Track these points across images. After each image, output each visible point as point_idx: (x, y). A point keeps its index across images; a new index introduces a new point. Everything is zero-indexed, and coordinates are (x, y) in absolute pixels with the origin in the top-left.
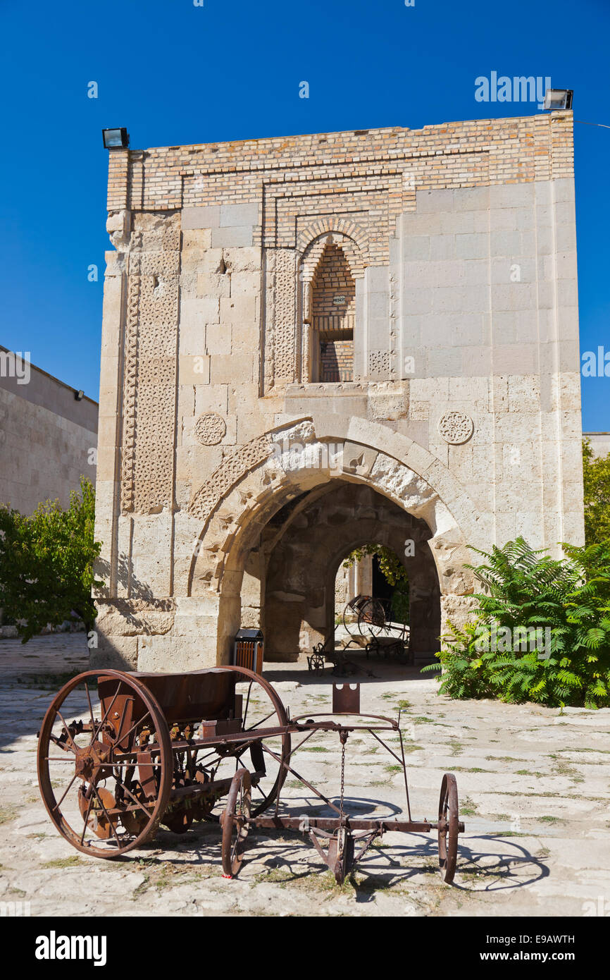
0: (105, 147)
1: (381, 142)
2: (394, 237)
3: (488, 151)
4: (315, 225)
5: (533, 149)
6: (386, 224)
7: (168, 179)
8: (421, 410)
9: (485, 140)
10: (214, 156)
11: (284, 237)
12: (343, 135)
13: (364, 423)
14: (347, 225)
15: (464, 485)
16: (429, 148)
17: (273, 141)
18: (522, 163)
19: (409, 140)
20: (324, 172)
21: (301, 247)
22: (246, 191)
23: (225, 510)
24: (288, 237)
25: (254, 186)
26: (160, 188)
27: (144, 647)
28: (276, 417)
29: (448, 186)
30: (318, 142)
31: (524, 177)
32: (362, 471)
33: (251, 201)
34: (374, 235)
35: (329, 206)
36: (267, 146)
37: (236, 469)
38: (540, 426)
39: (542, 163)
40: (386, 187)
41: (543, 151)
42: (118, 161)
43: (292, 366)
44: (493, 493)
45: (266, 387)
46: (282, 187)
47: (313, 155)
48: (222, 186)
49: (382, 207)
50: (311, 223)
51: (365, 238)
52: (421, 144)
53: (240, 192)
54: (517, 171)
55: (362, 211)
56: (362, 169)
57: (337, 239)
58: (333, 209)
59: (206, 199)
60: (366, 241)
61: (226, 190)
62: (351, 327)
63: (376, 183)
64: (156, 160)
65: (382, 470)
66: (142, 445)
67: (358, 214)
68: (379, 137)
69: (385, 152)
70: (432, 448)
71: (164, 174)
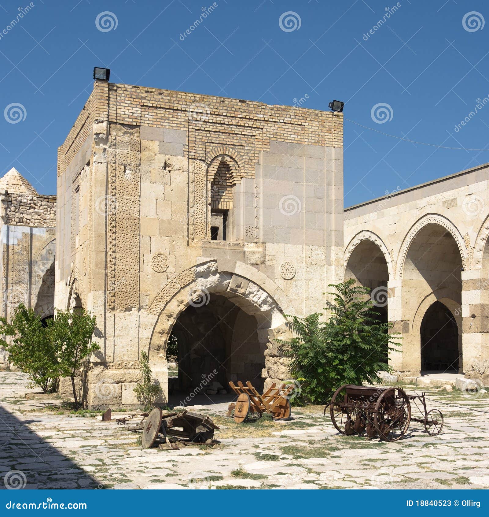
0: (94, 78)
1: (253, 109)
2: (258, 163)
3: (304, 125)
4: (216, 149)
5: (324, 129)
6: (253, 155)
7: (133, 106)
8: (271, 260)
9: (303, 119)
10: (160, 97)
11: (199, 154)
12: (233, 101)
13: (243, 265)
14: (233, 152)
15: (291, 301)
16: (276, 118)
17: (195, 96)
18: (319, 135)
19: (267, 111)
20: (222, 120)
21: (208, 161)
22: (179, 123)
23: (168, 310)
24: (202, 154)
25: (183, 120)
26: (127, 111)
27: (125, 390)
28: (197, 259)
29: (286, 141)
30: (220, 101)
31: (320, 142)
32: (241, 291)
33: (182, 129)
34: (247, 160)
35: (224, 139)
36: (192, 98)
37: (175, 287)
38: (325, 273)
39: (329, 137)
40: (254, 134)
41: (329, 131)
42: (102, 88)
43: (204, 229)
44: (304, 305)
45: (190, 241)
46: (199, 124)
47: (217, 109)
48: (165, 116)
49: (252, 145)
50: (214, 148)
51: (243, 161)
52: (273, 114)
53: (176, 122)
54: (317, 139)
55: (241, 146)
56: (243, 122)
57: (227, 159)
58: (226, 141)
59: (155, 123)
60: (242, 163)
61: (167, 120)
62: (228, 208)
63: (249, 131)
64: (125, 92)
65: (251, 291)
66: (120, 269)
67: (239, 147)
68: (252, 106)
69: (255, 115)
70: (276, 281)
71: (129, 102)
